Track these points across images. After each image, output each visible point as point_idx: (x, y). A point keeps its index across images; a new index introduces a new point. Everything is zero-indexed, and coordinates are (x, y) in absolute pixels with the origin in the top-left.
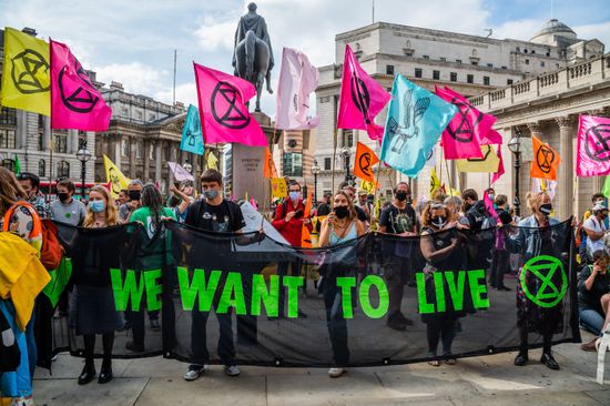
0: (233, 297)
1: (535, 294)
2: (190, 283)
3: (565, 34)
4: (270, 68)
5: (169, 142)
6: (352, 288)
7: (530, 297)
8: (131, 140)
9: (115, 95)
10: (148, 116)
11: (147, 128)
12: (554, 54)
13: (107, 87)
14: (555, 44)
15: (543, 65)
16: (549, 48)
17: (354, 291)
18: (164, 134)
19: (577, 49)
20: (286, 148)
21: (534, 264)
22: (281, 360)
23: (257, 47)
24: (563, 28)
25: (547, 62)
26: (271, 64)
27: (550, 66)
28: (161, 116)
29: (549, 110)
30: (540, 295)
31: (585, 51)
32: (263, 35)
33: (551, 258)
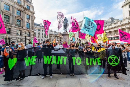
0: (54, 61)
1: (111, 63)
2: (46, 58)
3: (113, 19)
4: (68, 26)
5: (58, 37)
6: (75, 59)
7: (110, 63)
8: (53, 36)
9: (51, 31)
10: (55, 33)
11: (55, 35)
12: (111, 22)
13: (50, 30)
14: (111, 20)
15: (109, 24)
16: (110, 21)
17: (75, 60)
18: (57, 36)
19: (115, 21)
20: (72, 37)
21: (111, 57)
22: (62, 73)
23: (66, 23)
24: (112, 18)
25: (110, 23)
26: (68, 25)
27: (110, 24)
28: (57, 33)
29: (111, 30)
30: (112, 63)
31: (116, 21)
32: (67, 21)
33: (115, 56)
